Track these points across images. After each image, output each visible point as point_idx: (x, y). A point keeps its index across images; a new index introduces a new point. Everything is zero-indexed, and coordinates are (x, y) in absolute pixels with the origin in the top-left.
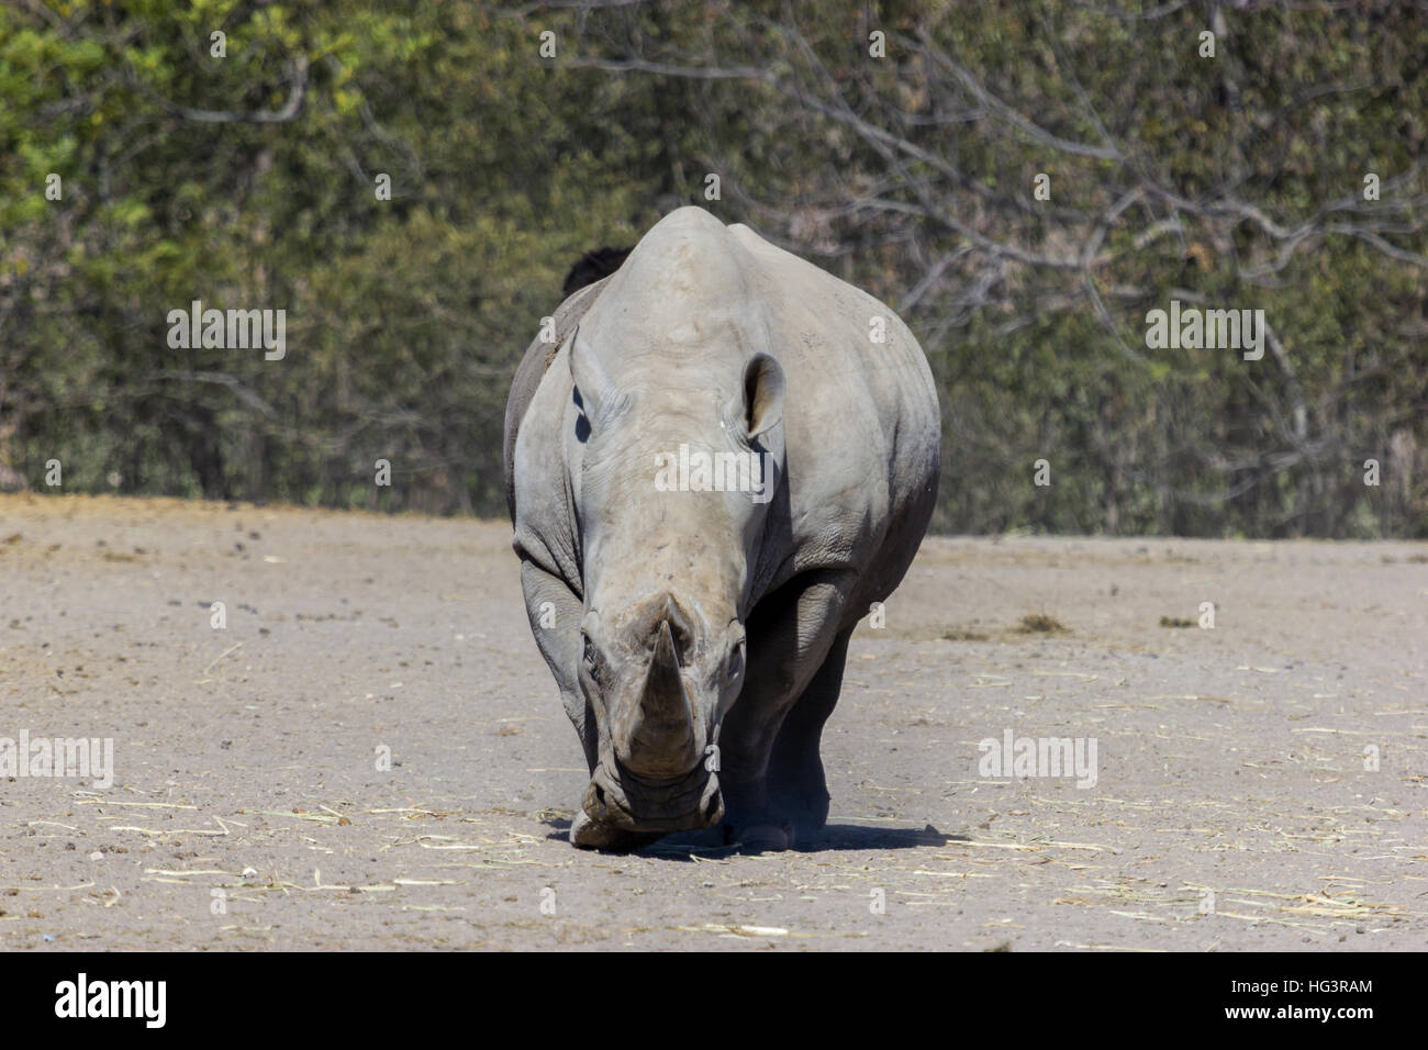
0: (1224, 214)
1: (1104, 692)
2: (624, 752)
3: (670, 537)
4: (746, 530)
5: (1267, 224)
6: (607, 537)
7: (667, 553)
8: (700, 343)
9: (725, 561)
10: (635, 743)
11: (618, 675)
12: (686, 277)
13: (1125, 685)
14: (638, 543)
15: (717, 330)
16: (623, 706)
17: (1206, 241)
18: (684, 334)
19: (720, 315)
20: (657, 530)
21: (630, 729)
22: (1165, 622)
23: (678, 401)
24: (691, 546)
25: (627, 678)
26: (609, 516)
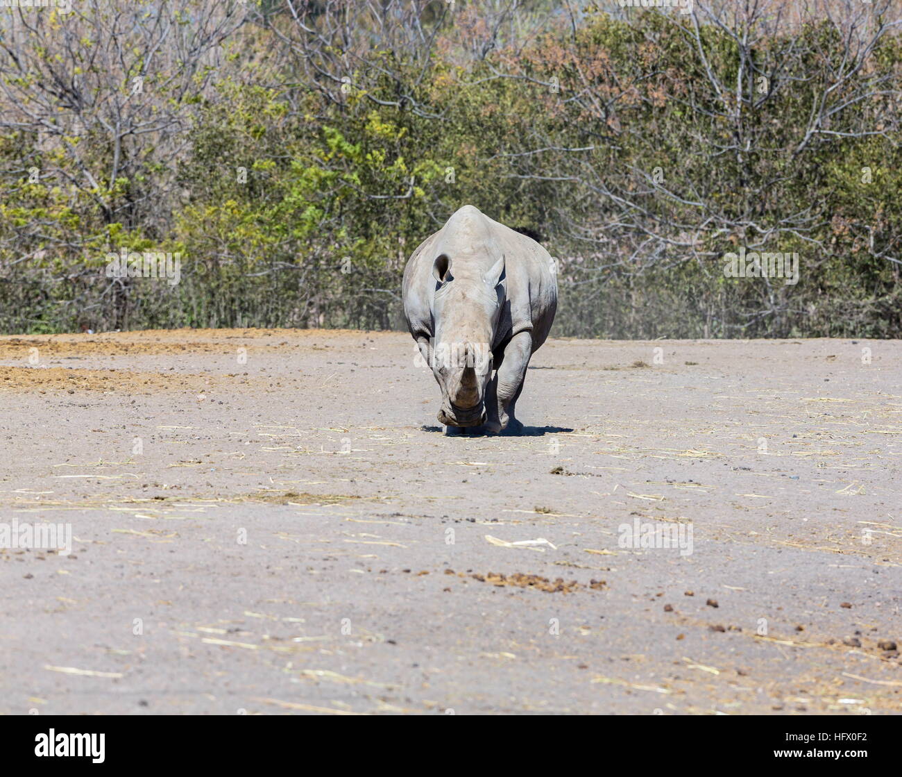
0: (741, 225)
1: (651, 386)
2: (453, 399)
3: (466, 322)
4: (492, 319)
5: (758, 229)
6: (444, 323)
7: (465, 328)
8: (474, 253)
9: (485, 330)
10: (458, 396)
11: (449, 372)
12: (468, 230)
13: (660, 384)
14: (455, 324)
15: (479, 249)
16: (452, 383)
17: (735, 234)
18: (468, 250)
19: (480, 243)
20: (461, 320)
21: (456, 391)
22: (687, 363)
23: (466, 274)
24: (474, 325)
25: (453, 372)
26: (444, 315)
